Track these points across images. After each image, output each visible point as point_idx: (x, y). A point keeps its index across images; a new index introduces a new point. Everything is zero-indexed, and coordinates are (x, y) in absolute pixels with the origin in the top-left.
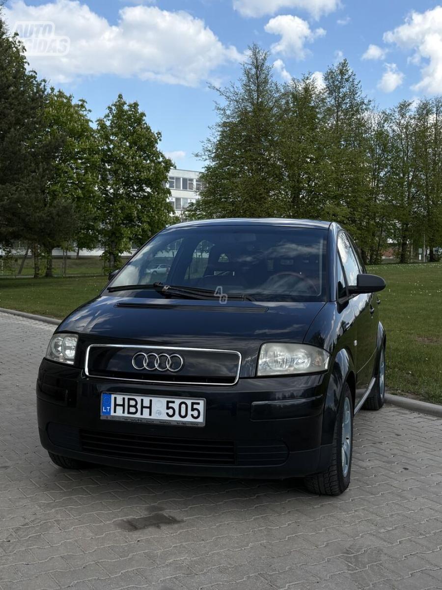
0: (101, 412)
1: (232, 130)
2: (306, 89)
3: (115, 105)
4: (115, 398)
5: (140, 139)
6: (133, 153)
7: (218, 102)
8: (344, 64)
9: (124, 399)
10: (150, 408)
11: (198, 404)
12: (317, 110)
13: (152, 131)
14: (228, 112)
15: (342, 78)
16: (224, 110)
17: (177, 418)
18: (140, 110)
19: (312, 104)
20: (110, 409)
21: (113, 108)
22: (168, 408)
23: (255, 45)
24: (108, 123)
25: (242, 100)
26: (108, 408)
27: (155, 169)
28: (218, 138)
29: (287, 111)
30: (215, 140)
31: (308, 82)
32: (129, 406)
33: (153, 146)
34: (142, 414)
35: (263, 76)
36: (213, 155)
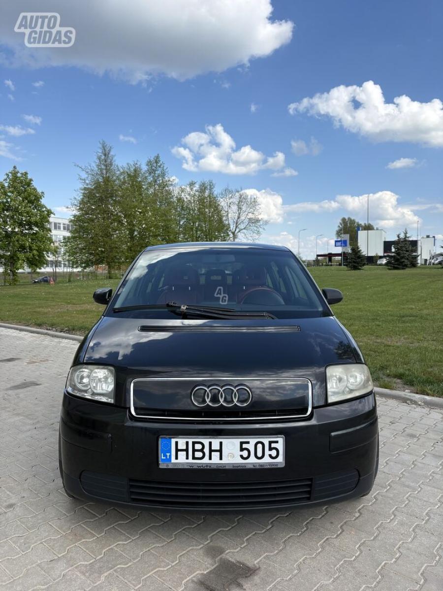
0: (160, 460)
1: (90, 192)
2: (135, 170)
3: (11, 173)
4: (177, 443)
5: (29, 196)
6: (25, 205)
7: (81, 175)
8: (158, 157)
9: (187, 443)
10: (220, 451)
11: (277, 442)
12: (143, 183)
13: (38, 191)
14: (87, 182)
15: (157, 165)
16: (85, 180)
17: (252, 460)
18: (29, 177)
19: (140, 179)
20: (170, 456)
21: (10, 174)
22: (242, 449)
23: (104, 141)
24: (6, 185)
25: (96, 174)
26: (168, 454)
27: (40, 216)
28: (81, 197)
29: (124, 183)
30: (79, 199)
31: (136, 166)
32: (194, 450)
33: (39, 201)
34: (210, 458)
35: (109, 161)
36: (78, 208)
